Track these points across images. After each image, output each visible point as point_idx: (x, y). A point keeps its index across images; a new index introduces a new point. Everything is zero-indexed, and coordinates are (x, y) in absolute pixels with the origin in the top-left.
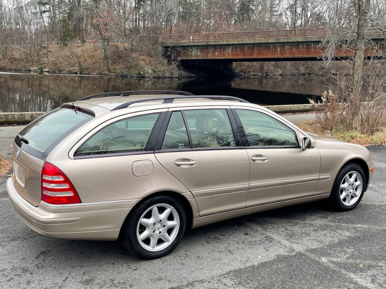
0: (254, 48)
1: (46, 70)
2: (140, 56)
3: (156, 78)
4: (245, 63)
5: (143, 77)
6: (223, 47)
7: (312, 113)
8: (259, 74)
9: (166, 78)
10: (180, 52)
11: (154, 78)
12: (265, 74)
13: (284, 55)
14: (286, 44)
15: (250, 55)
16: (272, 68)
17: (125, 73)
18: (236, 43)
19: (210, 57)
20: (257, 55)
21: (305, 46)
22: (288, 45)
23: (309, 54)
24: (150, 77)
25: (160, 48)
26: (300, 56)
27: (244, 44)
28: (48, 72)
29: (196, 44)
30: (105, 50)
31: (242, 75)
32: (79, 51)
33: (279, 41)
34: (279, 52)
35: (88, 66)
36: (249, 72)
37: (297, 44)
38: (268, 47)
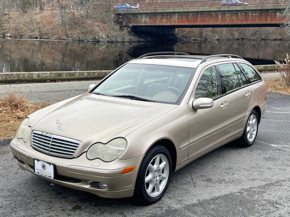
0: (197, 15)
1: (8, 35)
2: (94, 22)
3: (110, 42)
4: (186, 29)
5: (98, 42)
6: (170, 14)
7: (264, 72)
8: (199, 39)
9: (118, 42)
10: (131, 19)
11: (108, 42)
12: (204, 39)
13: (224, 22)
14: (227, 12)
15: (194, 22)
16: (210, 33)
17: (82, 38)
18: (182, 11)
19: (158, 23)
20: (200, 22)
21: (244, 14)
22: (228, 13)
23: (247, 21)
24: (105, 42)
25: (113, 16)
26: (239, 23)
27: (188, 12)
28: (10, 36)
29: (145, 12)
30: (62, 17)
31: (184, 40)
32: (38, 17)
33: (220, 10)
34: (220, 19)
35: (47, 32)
36: (190, 37)
37: (236, 12)
38: (211, 14)
